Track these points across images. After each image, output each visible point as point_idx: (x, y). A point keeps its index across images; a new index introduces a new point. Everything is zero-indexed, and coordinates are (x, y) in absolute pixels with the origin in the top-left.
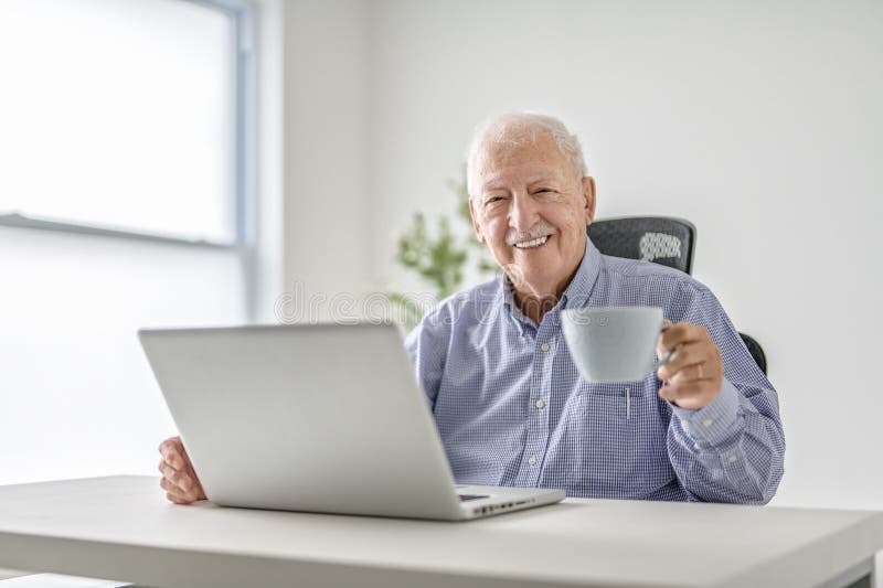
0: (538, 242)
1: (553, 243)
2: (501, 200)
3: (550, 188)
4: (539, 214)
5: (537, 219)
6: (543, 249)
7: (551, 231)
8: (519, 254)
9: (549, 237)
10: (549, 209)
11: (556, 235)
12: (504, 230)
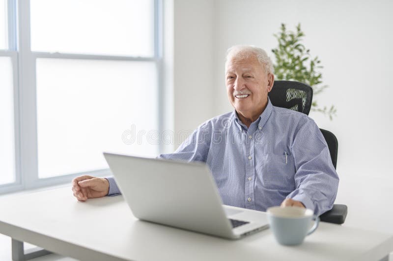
0: (244, 96)
1: (250, 98)
2: (232, 78)
3: (251, 76)
4: (246, 86)
5: (244, 87)
6: (245, 99)
7: (250, 93)
8: (237, 100)
9: (249, 95)
10: (249, 84)
11: (251, 95)
12: (232, 90)
